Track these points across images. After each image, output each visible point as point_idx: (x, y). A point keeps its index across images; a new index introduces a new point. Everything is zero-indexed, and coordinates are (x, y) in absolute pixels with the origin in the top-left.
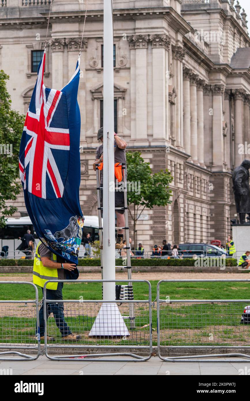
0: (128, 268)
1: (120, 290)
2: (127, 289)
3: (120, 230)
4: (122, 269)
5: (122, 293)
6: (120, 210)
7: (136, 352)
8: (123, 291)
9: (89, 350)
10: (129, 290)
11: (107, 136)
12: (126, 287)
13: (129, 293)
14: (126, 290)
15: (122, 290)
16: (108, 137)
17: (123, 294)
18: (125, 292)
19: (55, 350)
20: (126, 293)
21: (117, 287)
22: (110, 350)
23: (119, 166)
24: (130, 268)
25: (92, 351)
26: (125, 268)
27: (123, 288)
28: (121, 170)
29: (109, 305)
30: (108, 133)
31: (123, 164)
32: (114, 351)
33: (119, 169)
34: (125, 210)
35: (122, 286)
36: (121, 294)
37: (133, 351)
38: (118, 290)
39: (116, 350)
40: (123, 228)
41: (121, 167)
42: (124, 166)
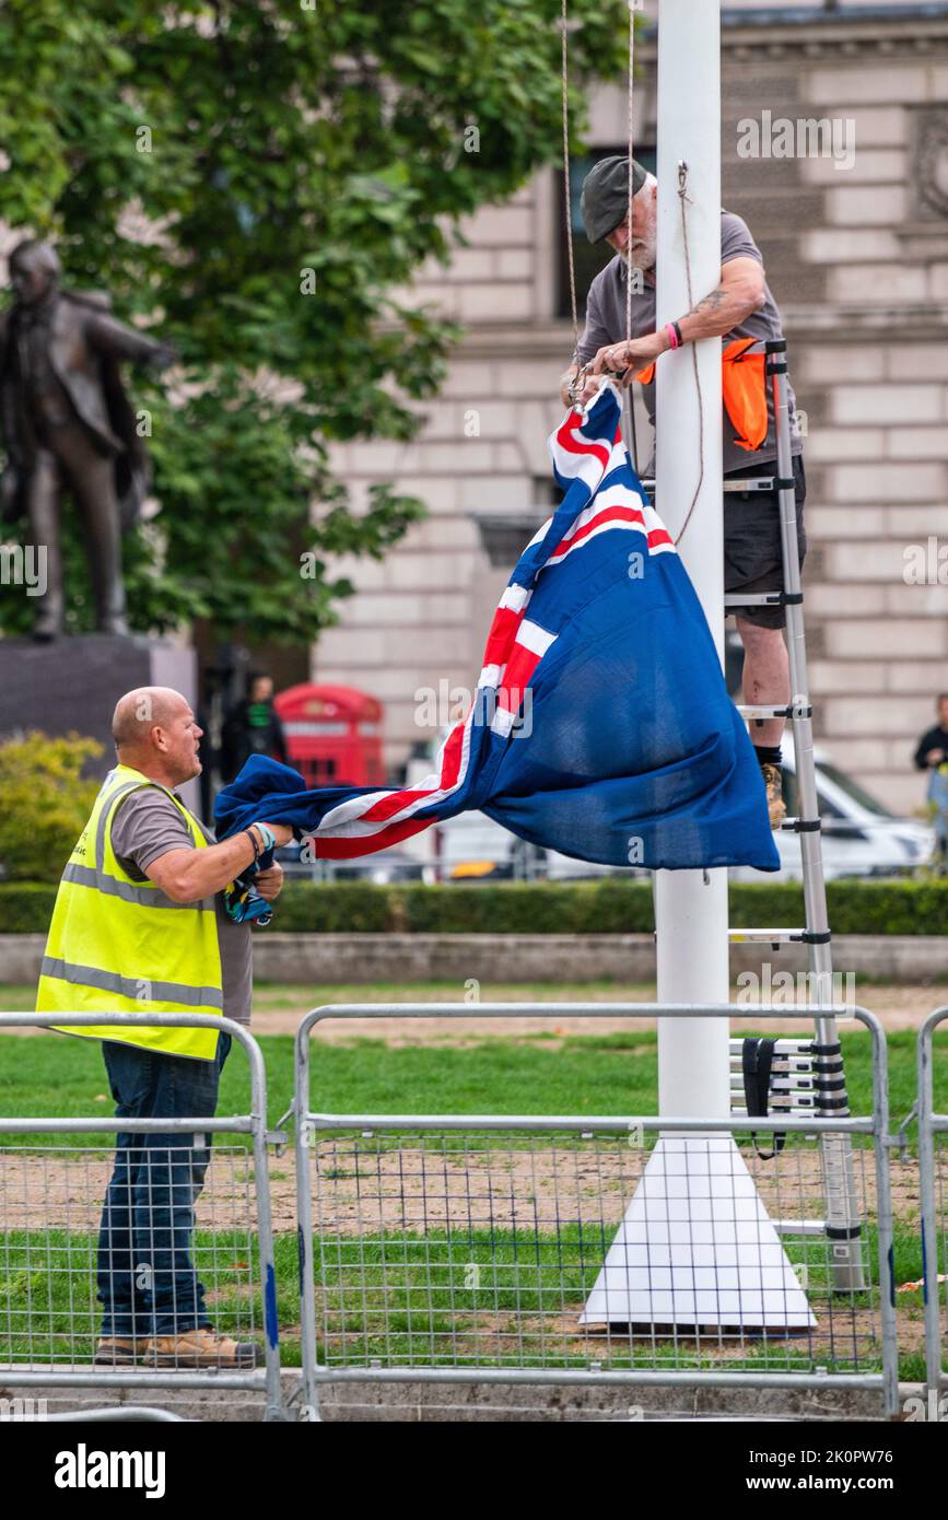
0: (810, 939)
1: (769, 1063)
2: (808, 1059)
3: (759, 723)
4: (776, 947)
5: (778, 1083)
6: (758, 608)
7: (826, 1412)
8: (785, 1075)
9: (564, 1401)
10: (818, 1067)
11: (679, 188)
12: (801, 1049)
13: (819, 1085)
14: (802, 1068)
15: (777, 1065)
16: (682, 194)
17: (786, 1092)
18: (796, 1077)
19: (369, 1400)
20: (803, 1084)
21: (749, 1047)
22: (679, 1402)
23: (748, 358)
24: (821, 939)
25: (579, 1405)
26: (793, 938)
27: (785, 1057)
28: (758, 381)
29: (697, 1143)
30: (683, 169)
31: (773, 348)
32: (702, 1408)
33: (752, 375)
34: (789, 608)
35: (781, 1045)
36: (777, 1091)
37: (806, 1409)
38: (758, 1067)
39: (710, 1405)
40: (777, 714)
41: (760, 365)
42: (779, 358)
